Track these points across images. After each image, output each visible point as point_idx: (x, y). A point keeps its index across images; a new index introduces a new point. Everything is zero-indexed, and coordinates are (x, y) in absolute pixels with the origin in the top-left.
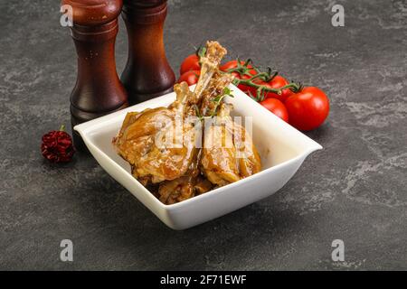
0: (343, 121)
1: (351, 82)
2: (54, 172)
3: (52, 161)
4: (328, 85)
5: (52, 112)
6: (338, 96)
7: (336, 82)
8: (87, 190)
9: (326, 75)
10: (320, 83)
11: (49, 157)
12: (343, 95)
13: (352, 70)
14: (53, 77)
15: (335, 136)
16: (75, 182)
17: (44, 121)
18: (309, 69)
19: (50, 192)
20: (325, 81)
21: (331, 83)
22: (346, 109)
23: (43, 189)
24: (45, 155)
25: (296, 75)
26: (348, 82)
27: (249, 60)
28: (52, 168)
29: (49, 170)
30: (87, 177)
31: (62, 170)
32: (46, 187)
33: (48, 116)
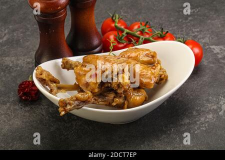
0: (210, 60)
1: (210, 31)
2: (28, 108)
3: (26, 100)
4: (196, 33)
5: (19, 62)
6: (203, 41)
7: (201, 31)
8: (53, 121)
9: (193, 26)
10: (191, 32)
11: (23, 98)
12: (206, 40)
13: (209, 21)
14: (15, 34)
15: (207, 71)
16: (43, 115)
17: (15, 69)
18: (182, 22)
19: (28, 124)
20: (194, 30)
21: (198, 32)
22: (211, 51)
23: (23, 122)
24: (21, 97)
25: (174, 26)
26: (208, 30)
27: (147, 22)
28: (26, 105)
29: (25, 107)
30: (51, 111)
31: (33, 107)
32: (25, 120)
33: (17, 65)
